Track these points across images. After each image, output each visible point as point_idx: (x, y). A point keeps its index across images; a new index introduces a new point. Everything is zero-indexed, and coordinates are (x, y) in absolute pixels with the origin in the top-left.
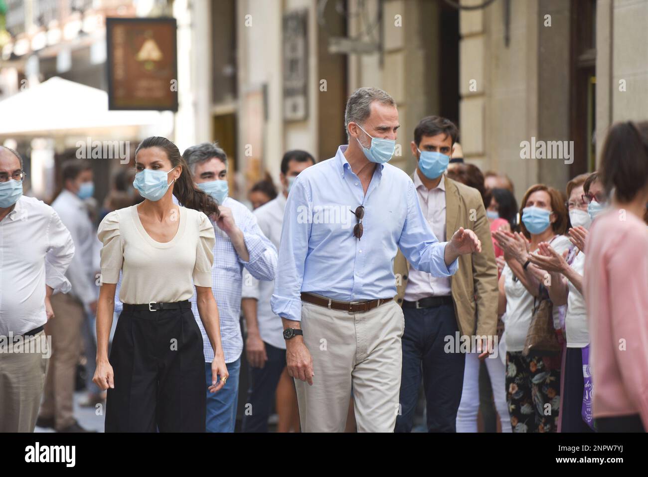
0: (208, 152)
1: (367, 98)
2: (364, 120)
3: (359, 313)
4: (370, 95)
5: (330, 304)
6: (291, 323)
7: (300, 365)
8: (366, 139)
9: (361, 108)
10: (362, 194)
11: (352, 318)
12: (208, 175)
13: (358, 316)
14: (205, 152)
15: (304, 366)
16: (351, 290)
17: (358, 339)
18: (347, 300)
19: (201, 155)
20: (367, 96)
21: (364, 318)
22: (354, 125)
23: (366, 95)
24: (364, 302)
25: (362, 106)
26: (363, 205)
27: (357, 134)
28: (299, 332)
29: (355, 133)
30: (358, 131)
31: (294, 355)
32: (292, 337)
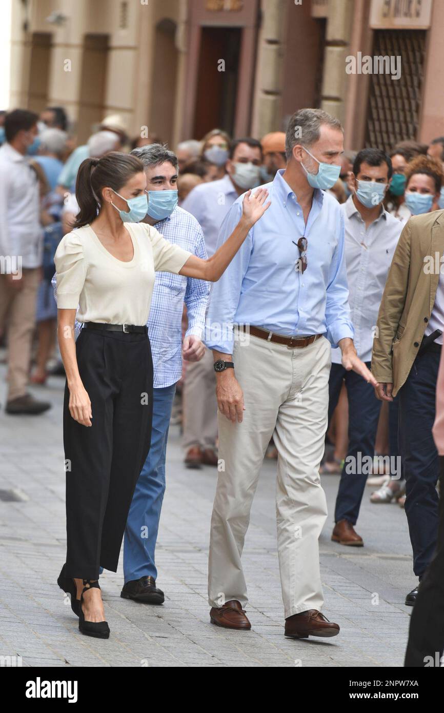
0: (160, 155)
1: (316, 121)
2: (312, 144)
3: (297, 348)
4: (318, 118)
5: (270, 337)
6: (223, 355)
7: (231, 400)
8: (312, 163)
9: (311, 131)
10: (302, 223)
11: (290, 353)
12: (159, 180)
13: (296, 351)
14: (156, 154)
15: (236, 402)
16: (295, 325)
17: (294, 375)
18: (290, 334)
19: (152, 158)
20: (315, 119)
21: (301, 354)
22: (300, 148)
23: (314, 117)
24: (304, 338)
25: (311, 129)
26: (305, 237)
27: (302, 157)
28: (230, 365)
29: (300, 157)
30: (303, 155)
31: (226, 390)
32: (224, 369)
